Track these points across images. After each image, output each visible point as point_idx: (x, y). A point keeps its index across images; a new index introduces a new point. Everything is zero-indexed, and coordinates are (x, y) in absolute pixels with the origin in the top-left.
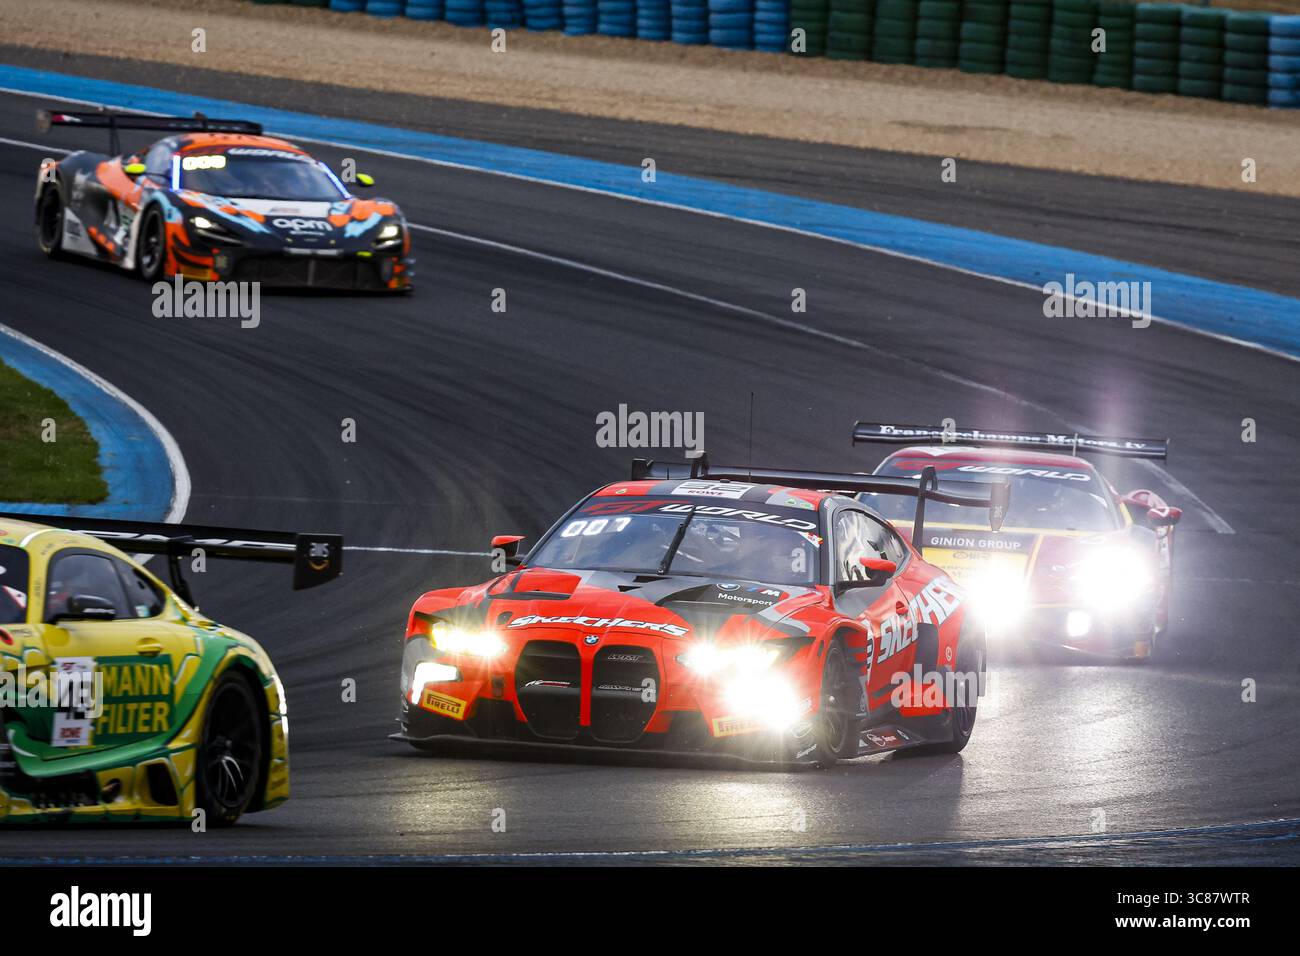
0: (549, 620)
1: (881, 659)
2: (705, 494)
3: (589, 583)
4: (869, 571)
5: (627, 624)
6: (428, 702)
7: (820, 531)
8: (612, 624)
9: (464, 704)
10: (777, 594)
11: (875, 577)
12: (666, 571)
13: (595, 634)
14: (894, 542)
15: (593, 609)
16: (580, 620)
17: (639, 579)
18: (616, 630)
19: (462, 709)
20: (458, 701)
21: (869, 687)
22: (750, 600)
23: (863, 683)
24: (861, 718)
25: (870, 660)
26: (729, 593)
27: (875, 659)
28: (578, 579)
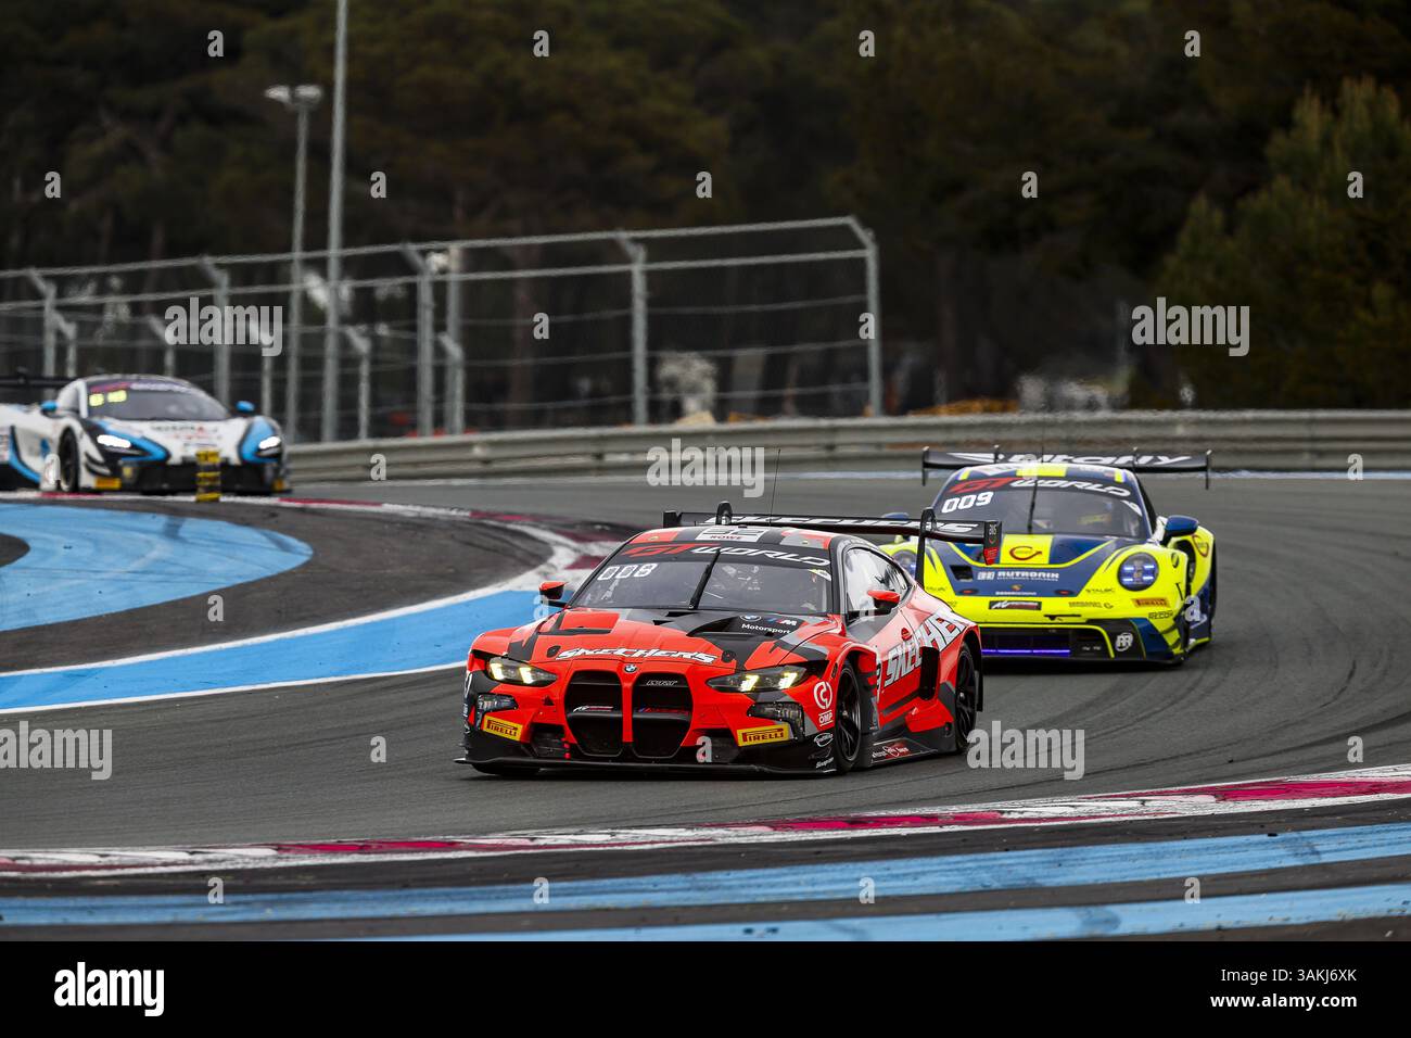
0: (592, 652)
1: (887, 683)
2: (725, 539)
3: (627, 621)
4: (877, 603)
5: (662, 653)
6: (488, 727)
7: (832, 569)
8: (648, 655)
9: (520, 727)
10: (794, 623)
11: (882, 606)
12: (696, 608)
13: (634, 663)
14: (899, 576)
15: (631, 642)
16: (620, 652)
17: (670, 615)
18: (653, 659)
19: (519, 732)
20: (515, 725)
21: (878, 705)
22: (770, 630)
23: (874, 703)
24: (873, 731)
25: (879, 682)
26: (751, 624)
27: (883, 683)
28: (616, 617)
